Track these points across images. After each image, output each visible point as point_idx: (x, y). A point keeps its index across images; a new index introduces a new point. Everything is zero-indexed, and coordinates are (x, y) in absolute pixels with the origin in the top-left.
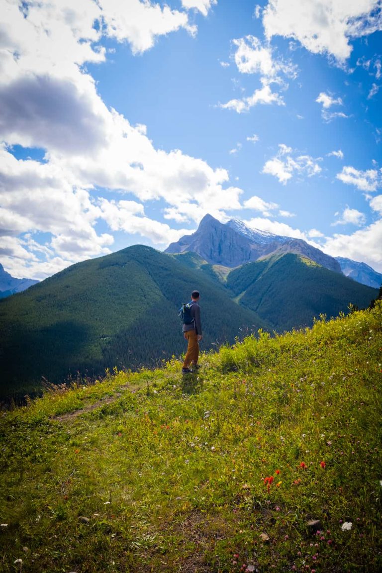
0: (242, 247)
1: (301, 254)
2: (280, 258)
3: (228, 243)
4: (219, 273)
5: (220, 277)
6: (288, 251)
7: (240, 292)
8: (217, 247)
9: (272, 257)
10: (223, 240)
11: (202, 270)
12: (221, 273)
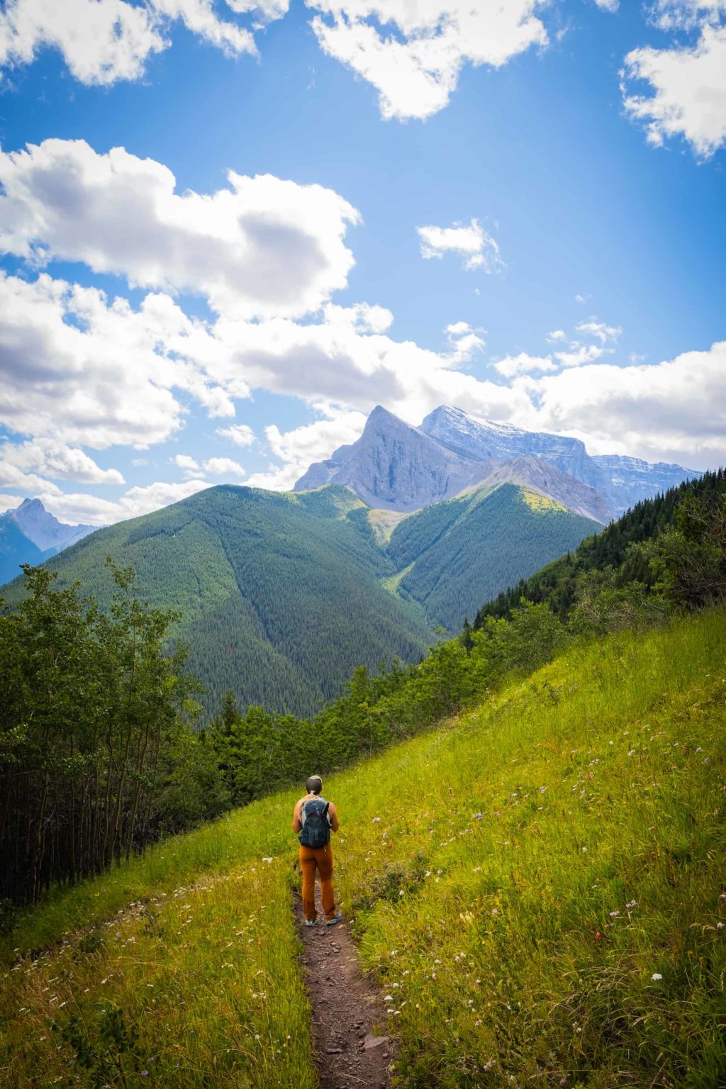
0: (433, 469)
1: (528, 486)
2: (490, 493)
3: (406, 463)
4: (379, 526)
5: (378, 534)
6: (507, 480)
7: (406, 563)
8: (386, 472)
9: (478, 491)
10: (397, 458)
11: (348, 520)
12: (382, 525)
